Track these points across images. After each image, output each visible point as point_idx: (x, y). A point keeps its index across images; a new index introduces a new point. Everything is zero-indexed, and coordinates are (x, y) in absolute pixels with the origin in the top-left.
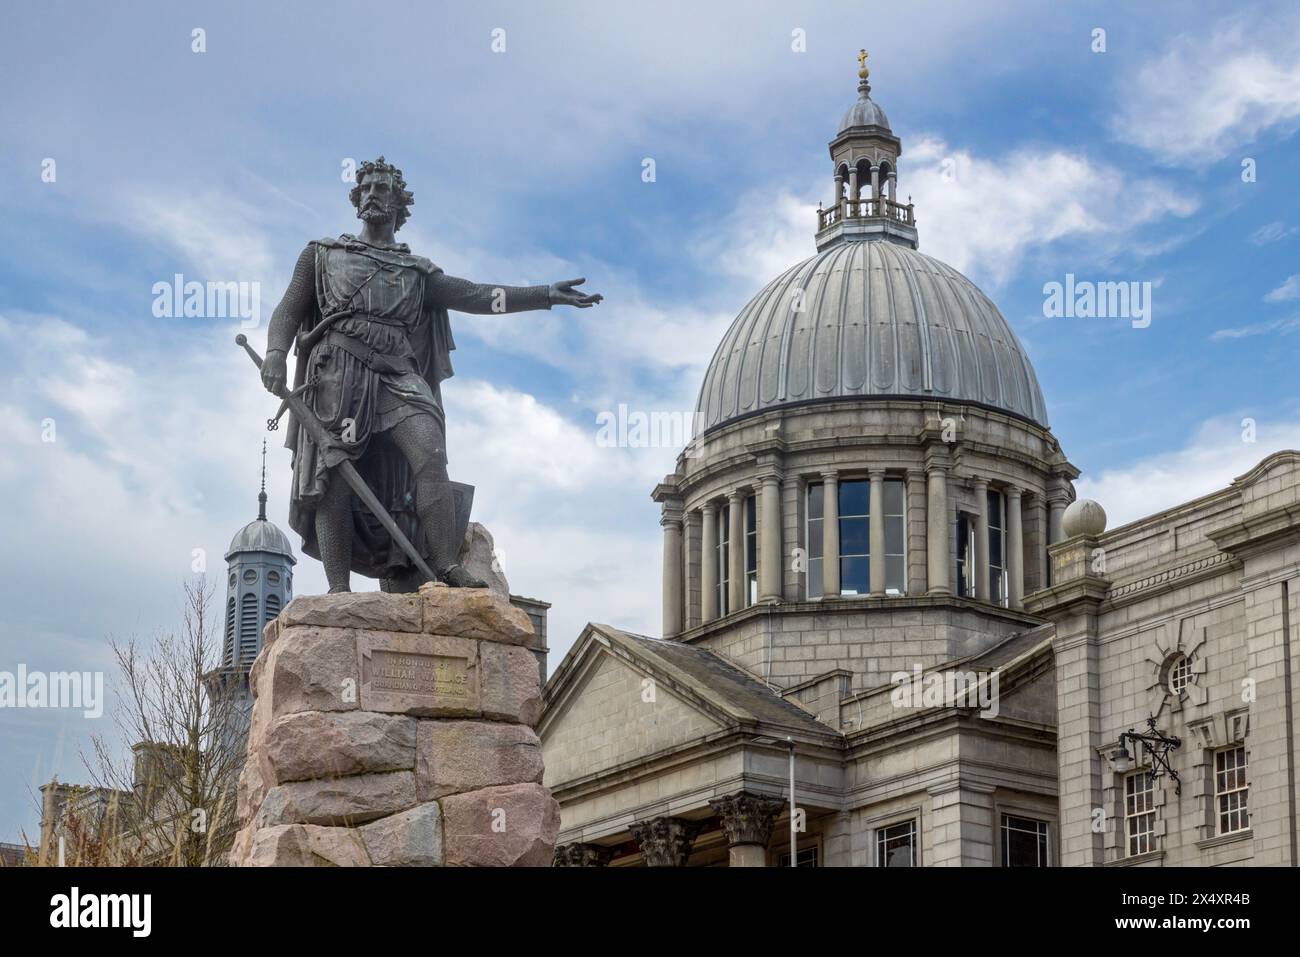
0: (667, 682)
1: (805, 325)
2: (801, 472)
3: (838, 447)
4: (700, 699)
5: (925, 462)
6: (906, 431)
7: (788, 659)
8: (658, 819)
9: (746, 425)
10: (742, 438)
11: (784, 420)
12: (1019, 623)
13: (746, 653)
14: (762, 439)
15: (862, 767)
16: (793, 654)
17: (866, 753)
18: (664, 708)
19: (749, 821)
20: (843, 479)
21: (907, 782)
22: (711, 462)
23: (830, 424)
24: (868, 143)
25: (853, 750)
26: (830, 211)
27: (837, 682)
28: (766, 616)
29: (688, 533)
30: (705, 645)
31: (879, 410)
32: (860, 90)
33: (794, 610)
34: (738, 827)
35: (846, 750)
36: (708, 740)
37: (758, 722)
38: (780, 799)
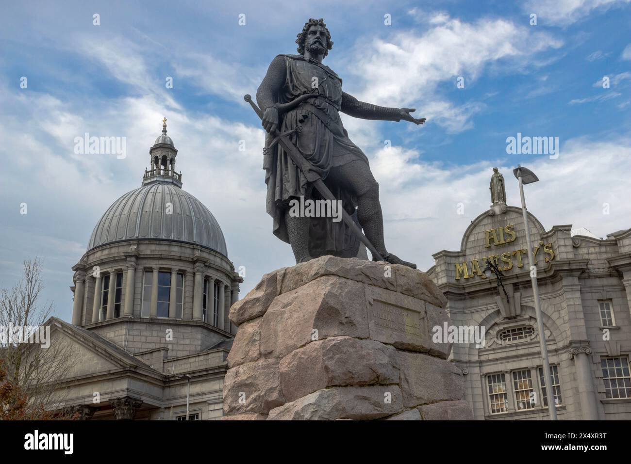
0: (91, 345)
1: (148, 210)
2: (145, 266)
3: (161, 258)
4: (109, 354)
5: (194, 268)
6: (187, 255)
7: (134, 340)
8: (80, 405)
9: (121, 245)
10: (118, 249)
11: (138, 245)
12: (224, 336)
13: (115, 336)
14: (130, 251)
15: (173, 390)
16: (137, 339)
17: (176, 383)
18: (87, 357)
19: (128, 410)
20: (162, 271)
21: (196, 398)
22: (103, 258)
23: (158, 249)
24: (167, 150)
25: (170, 381)
26: (149, 172)
27: (162, 353)
28: (127, 322)
29: (87, 285)
30: (96, 332)
31: (177, 246)
32: (163, 131)
33: (139, 321)
34: (122, 412)
35: (167, 382)
36: (111, 372)
37: (137, 366)
38: (141, 401)
